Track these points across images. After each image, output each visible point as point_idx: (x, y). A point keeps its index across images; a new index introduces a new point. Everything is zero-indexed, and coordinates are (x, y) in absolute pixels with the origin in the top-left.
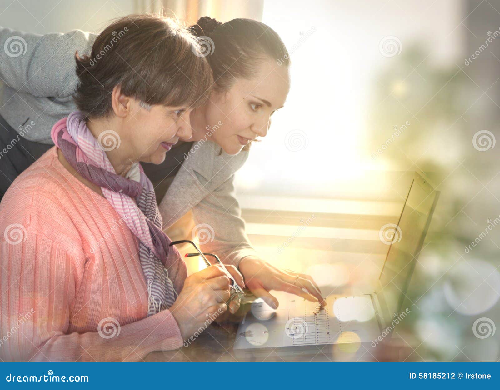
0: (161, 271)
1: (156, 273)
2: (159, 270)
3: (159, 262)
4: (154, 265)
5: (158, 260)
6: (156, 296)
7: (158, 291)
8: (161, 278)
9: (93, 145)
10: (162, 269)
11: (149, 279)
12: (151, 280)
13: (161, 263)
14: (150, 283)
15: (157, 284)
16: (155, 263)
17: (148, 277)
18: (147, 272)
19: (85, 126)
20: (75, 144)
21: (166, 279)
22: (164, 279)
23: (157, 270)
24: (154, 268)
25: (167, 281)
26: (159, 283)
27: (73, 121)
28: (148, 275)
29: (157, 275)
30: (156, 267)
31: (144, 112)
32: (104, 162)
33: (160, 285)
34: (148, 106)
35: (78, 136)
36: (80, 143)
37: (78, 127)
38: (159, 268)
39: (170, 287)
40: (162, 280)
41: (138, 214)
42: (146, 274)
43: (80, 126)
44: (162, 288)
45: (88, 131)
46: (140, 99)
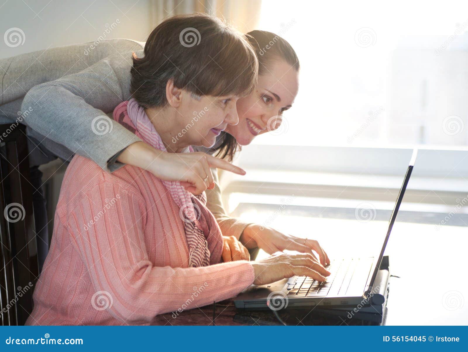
0: (202, 242)
1: (198, 243)
2: (200, 241)
3: (201, 233)
4: (197, 235)
5: (201, 231)
6: (195, 263)
7: (197, 259)
8: (201, 248)
9: (150, 129)
10: (203, 240)
11: (192, 247)
12: (193, 249)
13: (203, 235)
14: (191, 252)
15: (198, 253)
16: (198, 234)
17: (190, 245)
18: (190, 241)
19: (144, 112)
20: (135, 128)
21: (206, 249)
22: (204, 249)
23: (199, 240)
24: (197, 239)
25: (206, 251)
26: (200, 252)
27: (133, 106)
28: (191, 244)
29: (199, 244)
30: (199, 238)
31: (195, 102)
32: (159, 145)
33: (200, 254)
34: (198, 97)
35: (138, 120)
36: (139, 127)
37: (138, 112)
38: (201, 239)
39: (208, 257)
40: (202, 249)
41: (185, 193)
42: (189, 243)
43: (139, 111)
44: (201, 258)
45: (146, 116)
46: (191, 90)
